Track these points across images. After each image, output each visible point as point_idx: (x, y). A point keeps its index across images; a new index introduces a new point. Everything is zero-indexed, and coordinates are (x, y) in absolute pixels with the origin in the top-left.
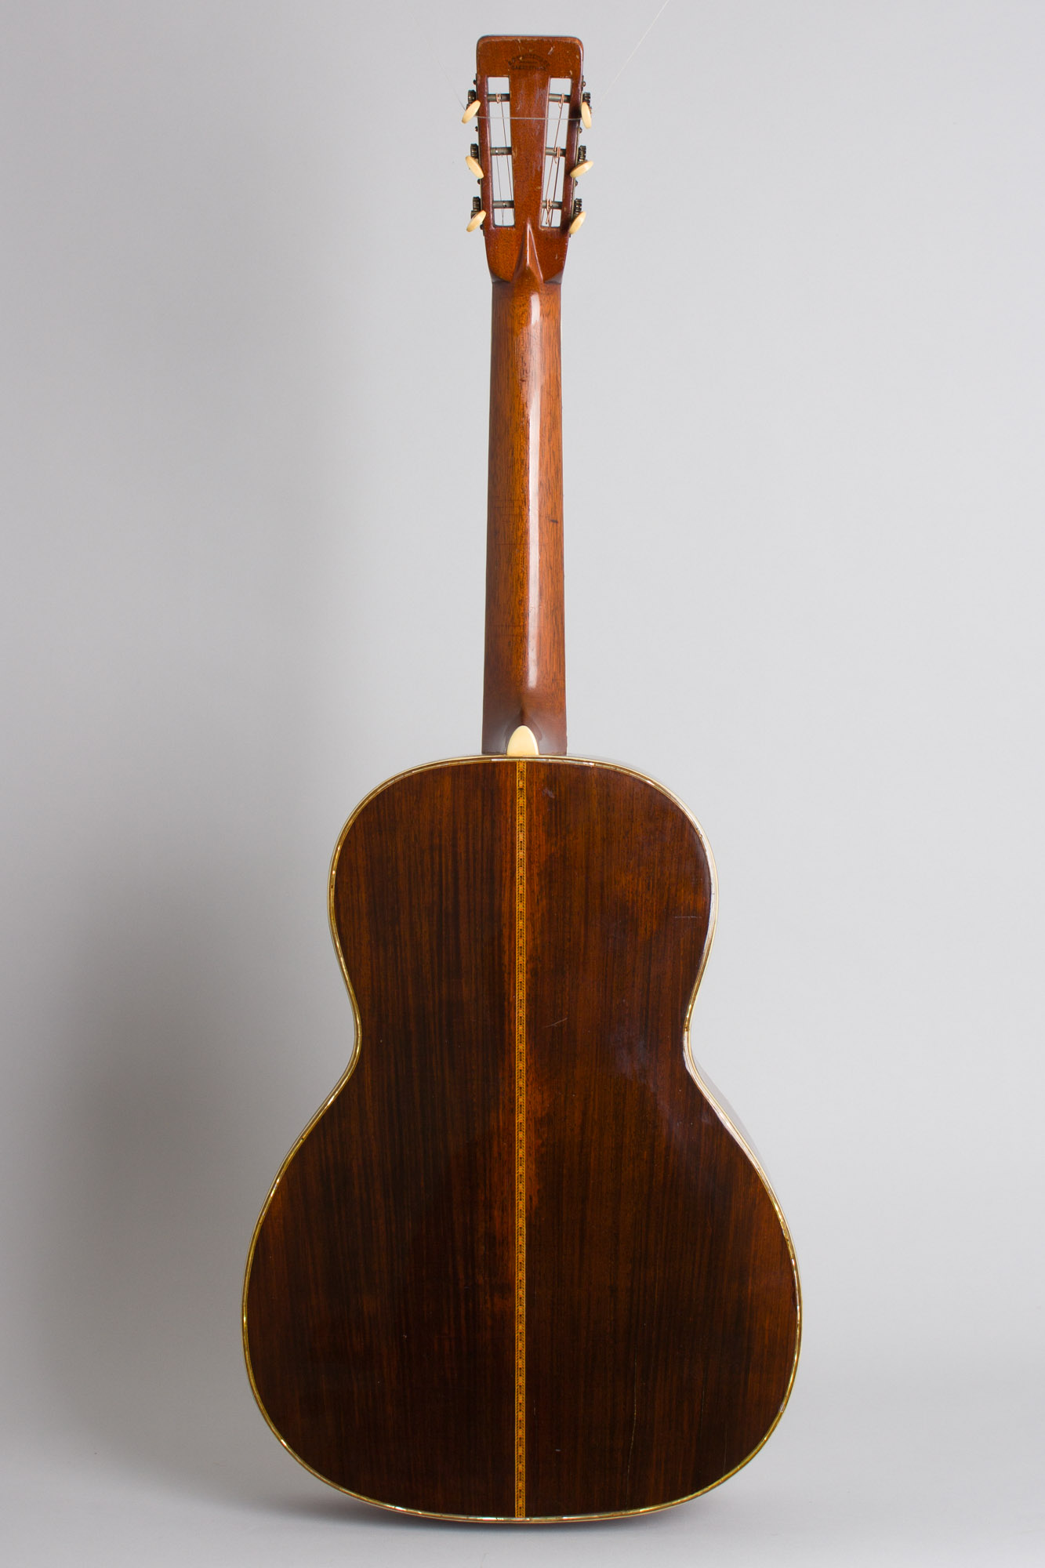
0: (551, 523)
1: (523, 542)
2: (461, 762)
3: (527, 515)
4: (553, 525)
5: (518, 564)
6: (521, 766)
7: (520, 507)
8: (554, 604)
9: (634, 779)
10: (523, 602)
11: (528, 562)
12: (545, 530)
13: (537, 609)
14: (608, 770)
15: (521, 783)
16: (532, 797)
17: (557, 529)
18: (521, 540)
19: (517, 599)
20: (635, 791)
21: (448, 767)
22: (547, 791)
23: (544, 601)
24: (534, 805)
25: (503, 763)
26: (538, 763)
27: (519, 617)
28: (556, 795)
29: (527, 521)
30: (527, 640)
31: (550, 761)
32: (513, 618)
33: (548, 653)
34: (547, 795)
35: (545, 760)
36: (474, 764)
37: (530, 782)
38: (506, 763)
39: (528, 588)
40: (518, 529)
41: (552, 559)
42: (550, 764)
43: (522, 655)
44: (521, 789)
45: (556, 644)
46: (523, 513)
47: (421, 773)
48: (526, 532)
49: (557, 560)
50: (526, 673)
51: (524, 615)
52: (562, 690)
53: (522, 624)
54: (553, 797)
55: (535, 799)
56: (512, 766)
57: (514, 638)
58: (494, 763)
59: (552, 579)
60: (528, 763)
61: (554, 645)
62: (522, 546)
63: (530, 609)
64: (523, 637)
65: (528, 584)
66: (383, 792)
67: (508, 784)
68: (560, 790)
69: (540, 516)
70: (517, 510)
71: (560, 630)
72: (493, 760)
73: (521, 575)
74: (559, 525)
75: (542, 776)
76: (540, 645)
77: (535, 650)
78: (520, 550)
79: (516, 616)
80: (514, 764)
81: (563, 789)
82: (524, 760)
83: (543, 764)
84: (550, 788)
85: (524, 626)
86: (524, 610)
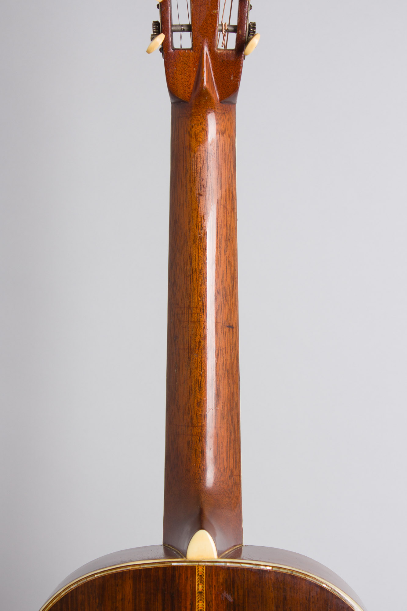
0: (228, 329)
1: (200, 348)
2: (142, 566)
3: (205, 321)
4: (229, 330)
5: (196, 368)
6: (200, 569)
7: (198, 314)
8: (230, 405)
9: (311, 583)
10: (201, 404)
11: (206, 366)
12: (221, 335)
13: (214, 410)
14: (284, 574)
15: (200, 587)
16: (212, 601)
17: (233, 335)
18: (200, 345)
19: (196, 401)
20: (312, 594)
21: (130, 571)
22: (225, 594)
23: (221, 402)
24: (214, 608)
25: (182, 567)
26: (217, 567)
27: (197, 418)
28: (234, 599)
29: (205, 328)
30: (205, 439)
31: (228, 564)
32: (192, 419)
33: (225, 452)
34: (226, 598)
35: (223, 564)
36: (156, 568)
37: (209, 586)
38: (186, 567)
39: (206, 390)
40: (196, 335)
41: (228, 362)
42: (229, 568)
43: (201, 454)
44: (201, 593)
45: (232, 442)
46: (202, 319)
47: (103, 577)
48: (204, 338)
49: (233, 363)
50: (204, 471)
51: (203, 417)
52: (238, 484)
53: (200, 424)
54: (231, 600)
55: (214, 602)
56: (192, 569)
57: (193, 439)
58: (174, 568)
59: (228, 382)
60: (207, 567)
61: (230, 443)
62: (200, 351)
63: (208, 410)
64: (201, 437)
65: (206, 387)
66: (66, 596)
67: (188, 587)
68: (238, 593)
69: (217, 322)
70: (195, 317)
71: (236, 429)
72: (173, 564)
73: (200, 378)
74: (234, 330)
75: (221, 580)
76: (218, 443)
77: (212, 449)
78: (198, 356)
79: (194, 418)
80: (193, 568)
81: (241, 592)
82: (203, 564)
83: (222, 568)
84: (229, 593)
85: (203, 427)
86: (202, 411)
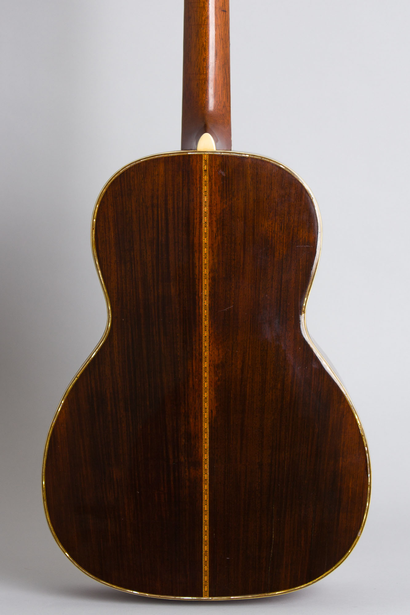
0: (222, 12)
1: (205, 24)
2: (169, 155)
3: (208, 7)
4: (223, 14)
5: (203, 37)
6: (205, 157)
7: (204, 2)
8: (224, 61)
9: (273, 164)
10: (205, 60)
11: (209, 35)
12: (218, 16)
13: (214, 64)
14: (257, 159)
15: (205, 167)
16: (212, 176)
17: (226, 16)
18: (205, 22)
19: (202, 59)
20: (273, 171)
21: (162, 158)
22: (221, 171)
23: (218, 59)
24: (213, 180)
25: (195, 155)
26: (215, 155)
27: (203, 69)
28: (226, 174)
29: (208, 11)
30: (208, 82)
31: (223, 154)
32: (200, 69)
33: (221, 91)
34: (221, 174)
35: (219, 153)
36: (178, 156)
37: (211, 166)
38: (197, 155)
39: (208, 51)
40: (203, 16)
41: (223, 33)
42: (223, 156)
43: (206, 91)
44: (205, 171)
45: (225, 84)
46: (206, 6)
47: (146, 161)
48: (207, 18)
49: (226, 34)
50: (207, 102)
51: (206, 68)
52: (229, 112)
53: (205, 73)
54: (224, 175)
55: (213, 176)
56: (200, 157)
57: (200, 82)
58: (189, 155)
59: (223, 46)
60: (210, 155)
61: (224, 85)
62: (205, 26)
63: (210, 64)
64: (206, 81)
65: (208, 49)
66: (123, 173)
67: (198, 167)
68: (228, 171)
69: (216, 8)
70: (202, 4)
71: (228, 76)
72: (188, 153)
73: (205, 43)
74: (227, 13)
75: (218, 163)
76: (216, 85)
77: (213, 88)
78: (203, 29)
79: (201, 69)
80: (201, 156)
81: (230, 170)
82: (207, 153)
83: (218, 156)
84: (223, 170)
85: (206, 74)
86: (206, 64)
